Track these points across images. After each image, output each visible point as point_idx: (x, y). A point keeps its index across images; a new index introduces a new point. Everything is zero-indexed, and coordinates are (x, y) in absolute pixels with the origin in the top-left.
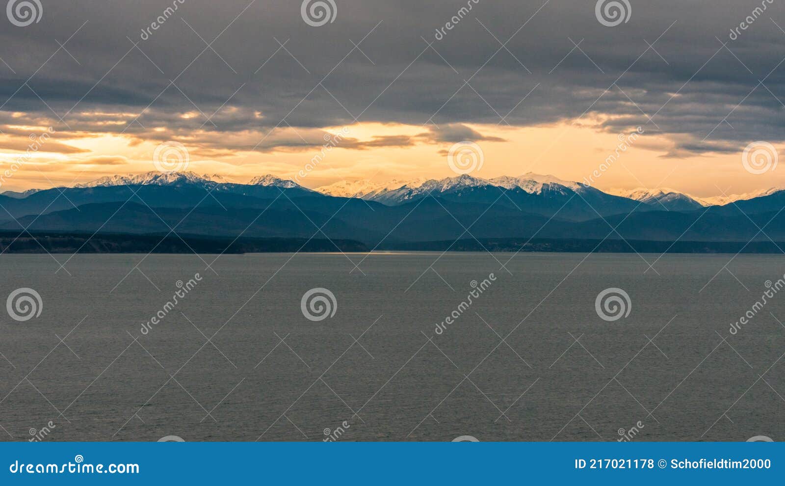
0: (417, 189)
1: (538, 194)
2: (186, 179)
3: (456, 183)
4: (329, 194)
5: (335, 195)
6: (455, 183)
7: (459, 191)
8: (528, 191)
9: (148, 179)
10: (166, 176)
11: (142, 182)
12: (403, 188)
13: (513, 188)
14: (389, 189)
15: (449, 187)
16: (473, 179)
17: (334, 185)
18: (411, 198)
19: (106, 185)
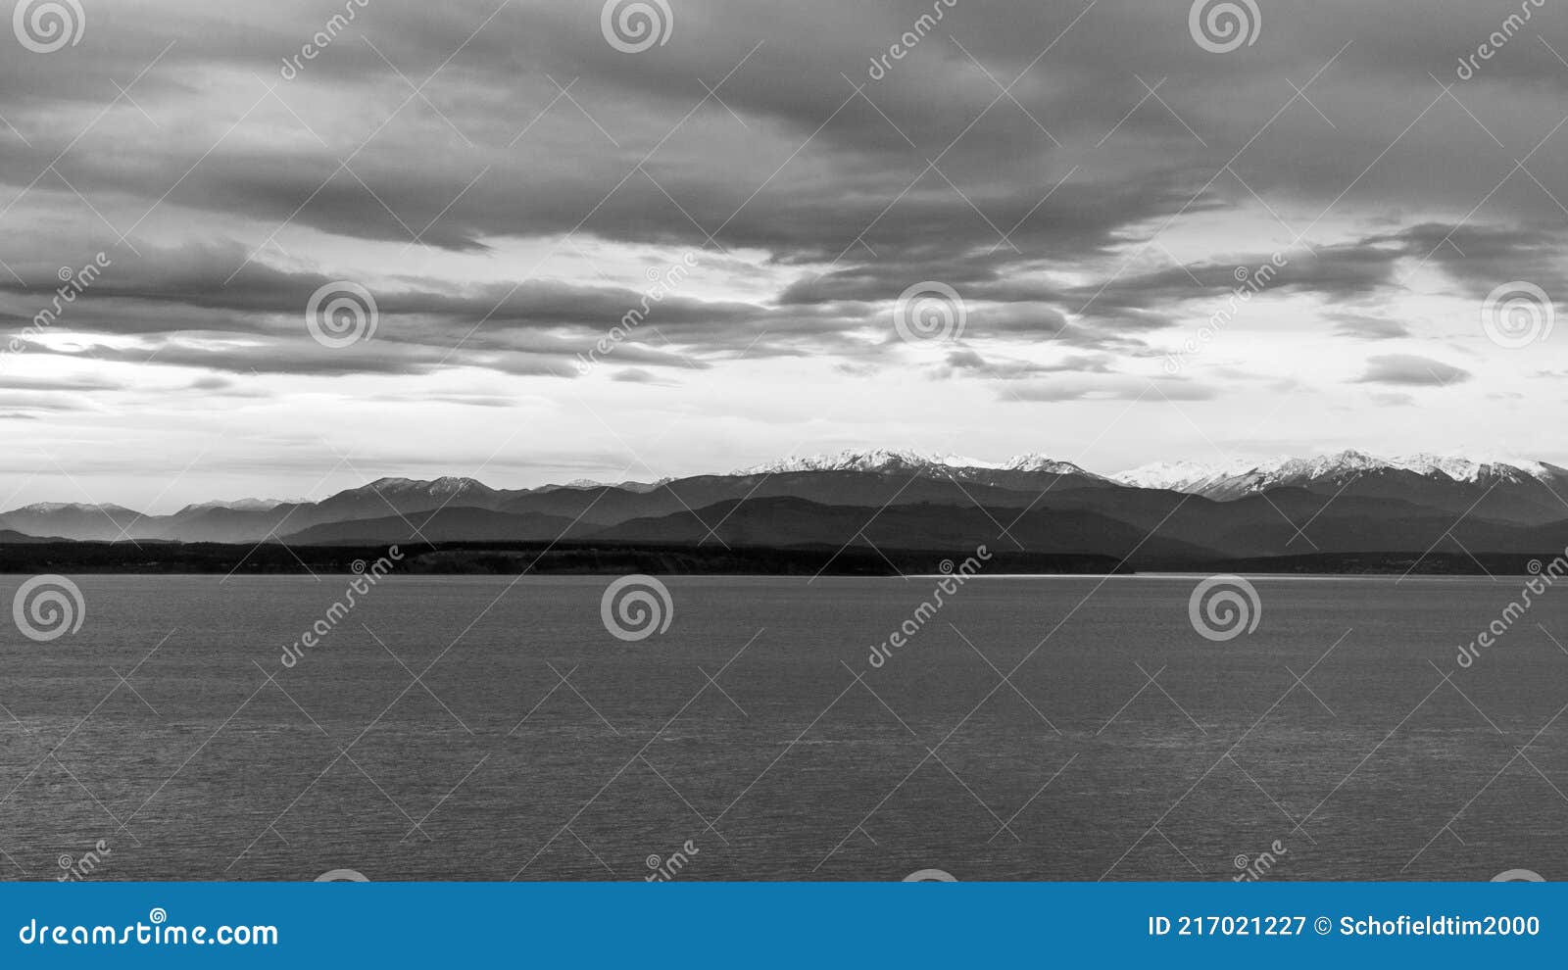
0: (1271, 474)
1: (1471, 481)
2: (901, 461)
3: (1335, 465)
4: (1133, 484)
5: (1143, 485)
6: (1333, 464)
7: (1339, 478)
8: (1455, 476)
9: (843, 461)
10: (870, 457)
11: (834, 465)
12: (1252, 473)
13: (1429, 472)
14: (1231, 474)
15: (1325, 471)
16: (1363, 459)
17: (1142, 468)
18: (1262, 489)
19: (777, 471)
